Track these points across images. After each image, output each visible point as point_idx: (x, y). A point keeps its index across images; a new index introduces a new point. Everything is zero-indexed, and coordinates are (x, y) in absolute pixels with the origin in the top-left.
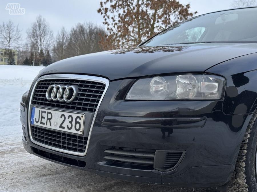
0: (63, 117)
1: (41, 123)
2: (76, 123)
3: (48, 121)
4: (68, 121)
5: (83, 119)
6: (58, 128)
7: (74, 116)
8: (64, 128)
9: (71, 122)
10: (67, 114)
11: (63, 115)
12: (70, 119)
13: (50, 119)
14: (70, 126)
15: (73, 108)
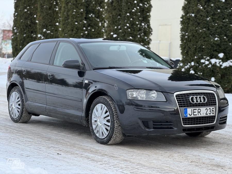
0: (207, 110)
1: (194, 115)
2: (212, 111)
3: (199, 113)
4: (209, 111)
5: (214, 109)
6: (205, 115)
7: (211, 108)
8: (207, 114)
9: (210, 111)
10: (208, 108)
11: (207, 109)
12: (210, 109)
13: (200, 112)
14: (210, 113)
15: (207, 105)
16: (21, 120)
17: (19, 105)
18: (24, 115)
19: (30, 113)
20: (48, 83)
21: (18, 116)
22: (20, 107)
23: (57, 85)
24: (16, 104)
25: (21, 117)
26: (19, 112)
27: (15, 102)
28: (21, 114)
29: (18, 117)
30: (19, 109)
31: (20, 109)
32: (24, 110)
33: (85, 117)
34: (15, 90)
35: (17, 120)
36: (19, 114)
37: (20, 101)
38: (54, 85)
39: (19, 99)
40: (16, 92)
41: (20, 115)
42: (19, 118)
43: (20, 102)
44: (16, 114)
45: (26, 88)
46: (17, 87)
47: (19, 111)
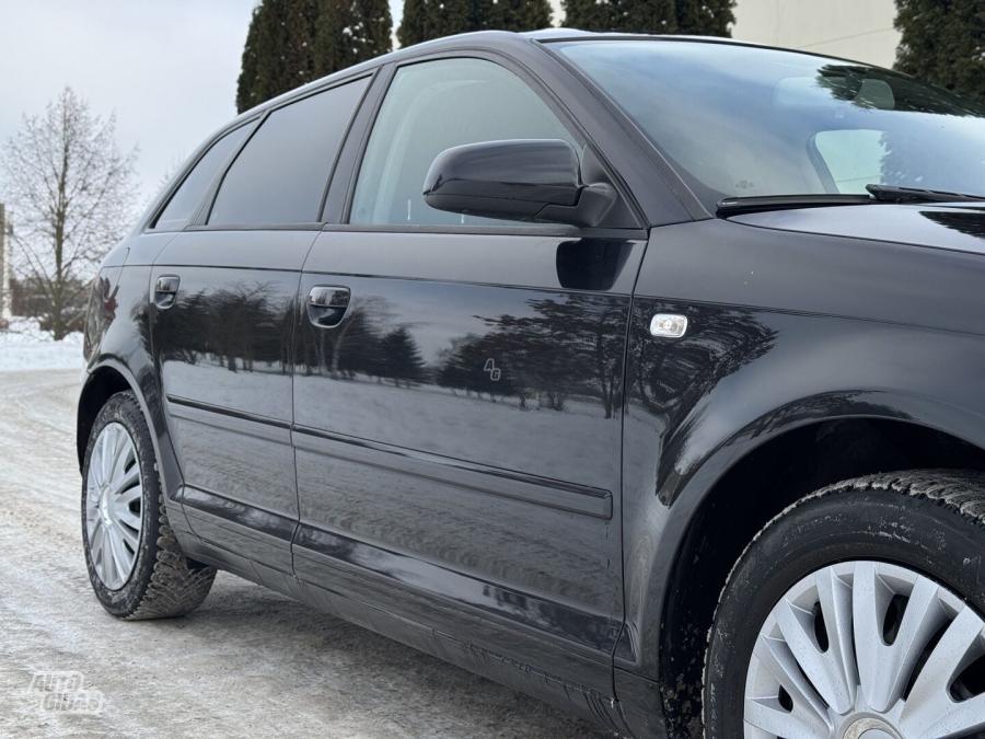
16: (144, 608)
17: (134, 507)
18: (160, 570)
19: (198, 563)
20: (324, 370)
21: (128, 582)
22: (137, 523)
23: (375, 378)
24: (118, 501)
25: (145, 587)
26: (131, 551)
27: (111, 490)
28: (143, 565)
29: (129, 587)
30: (134, 531)
31: (137, 531)
32: (159, 541)
33: (654, 674)
34: (117, 416)
35: (123, 602)
36: (131, 568)
37: (137, 483)
38: (364, 382)
39: (136, 469)
40: (119, 426)
41: (136, 573)
42: (132, 591)
43: (137, 492)
44: (121, 566)
45: (170, 400)
46: (124, 393)
47: (135, 549)
